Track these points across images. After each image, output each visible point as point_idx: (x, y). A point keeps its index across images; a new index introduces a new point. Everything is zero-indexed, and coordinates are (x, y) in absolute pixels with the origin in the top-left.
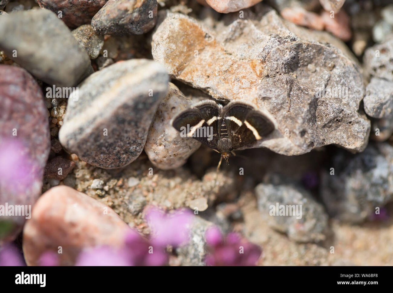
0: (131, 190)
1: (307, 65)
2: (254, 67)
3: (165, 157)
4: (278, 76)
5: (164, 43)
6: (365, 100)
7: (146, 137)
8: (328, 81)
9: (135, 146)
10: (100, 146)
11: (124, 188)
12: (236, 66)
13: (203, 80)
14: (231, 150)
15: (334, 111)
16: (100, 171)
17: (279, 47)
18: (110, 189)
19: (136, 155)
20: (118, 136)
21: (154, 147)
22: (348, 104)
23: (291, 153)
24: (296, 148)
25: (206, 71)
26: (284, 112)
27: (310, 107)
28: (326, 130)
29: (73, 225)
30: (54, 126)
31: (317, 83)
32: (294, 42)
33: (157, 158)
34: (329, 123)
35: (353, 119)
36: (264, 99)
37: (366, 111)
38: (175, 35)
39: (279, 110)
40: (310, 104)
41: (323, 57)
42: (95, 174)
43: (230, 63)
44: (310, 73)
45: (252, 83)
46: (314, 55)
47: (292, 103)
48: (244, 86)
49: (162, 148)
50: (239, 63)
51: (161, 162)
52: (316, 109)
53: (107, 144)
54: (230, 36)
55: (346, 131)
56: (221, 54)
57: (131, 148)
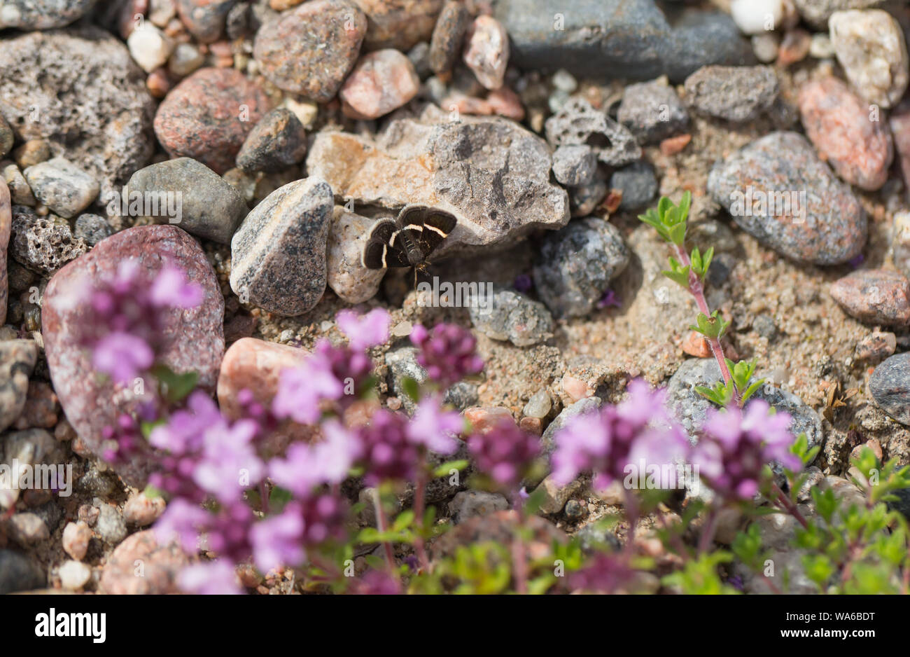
0: (326, 334)
1: (481, 148)
2: (423, 163)
3: (352, 286)
4: (452, 165)
5: (320, 163)
6: (554, 168)
7: (325, 265)
8: (508, 157)
9: (316, 280)
10: (277, 287)
11: (318, 334)
12: (404, 168)
13: (373, 192)
14: (424, 259)
15: (522, 186)
16: (287, 321)
17: (445, 133)
18: (302, 338)
19: (320, 291)
20: (294, 269)
21: (338, 276)
22: (536, 177)
23: (486, 242)
24: (490, 233)
25: (373, 183)
26: (468, 200)
27: (494, 187)
28: (519, 209)
29: (267, 371)
30: (224, 283)
31: (496, 162)
32: (460, 125)
33: (344, 289)
34: (520, 200)
35: (546, 190)
36: (442, 191)
37: (559, 179)
38: (330, 154)
39: (462, 199)
40: (493, 183)
41: (496, 134)
42: (282, 325)
43: (397, 166)
44: (486, 156)
45: (425, 180)
46: (486, 135)
47: (474, 189)
48: (417, 185)
49: (346, 275)
50: (407, 164)
51: (350, 292)
52: (501, 188)
53: (284, 283)
54: (391, 141)
55: (542, 205)
56: (385, 161)
57: (313, 283)
